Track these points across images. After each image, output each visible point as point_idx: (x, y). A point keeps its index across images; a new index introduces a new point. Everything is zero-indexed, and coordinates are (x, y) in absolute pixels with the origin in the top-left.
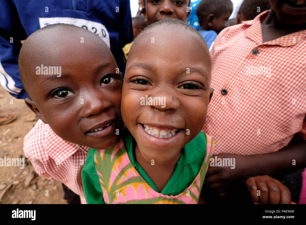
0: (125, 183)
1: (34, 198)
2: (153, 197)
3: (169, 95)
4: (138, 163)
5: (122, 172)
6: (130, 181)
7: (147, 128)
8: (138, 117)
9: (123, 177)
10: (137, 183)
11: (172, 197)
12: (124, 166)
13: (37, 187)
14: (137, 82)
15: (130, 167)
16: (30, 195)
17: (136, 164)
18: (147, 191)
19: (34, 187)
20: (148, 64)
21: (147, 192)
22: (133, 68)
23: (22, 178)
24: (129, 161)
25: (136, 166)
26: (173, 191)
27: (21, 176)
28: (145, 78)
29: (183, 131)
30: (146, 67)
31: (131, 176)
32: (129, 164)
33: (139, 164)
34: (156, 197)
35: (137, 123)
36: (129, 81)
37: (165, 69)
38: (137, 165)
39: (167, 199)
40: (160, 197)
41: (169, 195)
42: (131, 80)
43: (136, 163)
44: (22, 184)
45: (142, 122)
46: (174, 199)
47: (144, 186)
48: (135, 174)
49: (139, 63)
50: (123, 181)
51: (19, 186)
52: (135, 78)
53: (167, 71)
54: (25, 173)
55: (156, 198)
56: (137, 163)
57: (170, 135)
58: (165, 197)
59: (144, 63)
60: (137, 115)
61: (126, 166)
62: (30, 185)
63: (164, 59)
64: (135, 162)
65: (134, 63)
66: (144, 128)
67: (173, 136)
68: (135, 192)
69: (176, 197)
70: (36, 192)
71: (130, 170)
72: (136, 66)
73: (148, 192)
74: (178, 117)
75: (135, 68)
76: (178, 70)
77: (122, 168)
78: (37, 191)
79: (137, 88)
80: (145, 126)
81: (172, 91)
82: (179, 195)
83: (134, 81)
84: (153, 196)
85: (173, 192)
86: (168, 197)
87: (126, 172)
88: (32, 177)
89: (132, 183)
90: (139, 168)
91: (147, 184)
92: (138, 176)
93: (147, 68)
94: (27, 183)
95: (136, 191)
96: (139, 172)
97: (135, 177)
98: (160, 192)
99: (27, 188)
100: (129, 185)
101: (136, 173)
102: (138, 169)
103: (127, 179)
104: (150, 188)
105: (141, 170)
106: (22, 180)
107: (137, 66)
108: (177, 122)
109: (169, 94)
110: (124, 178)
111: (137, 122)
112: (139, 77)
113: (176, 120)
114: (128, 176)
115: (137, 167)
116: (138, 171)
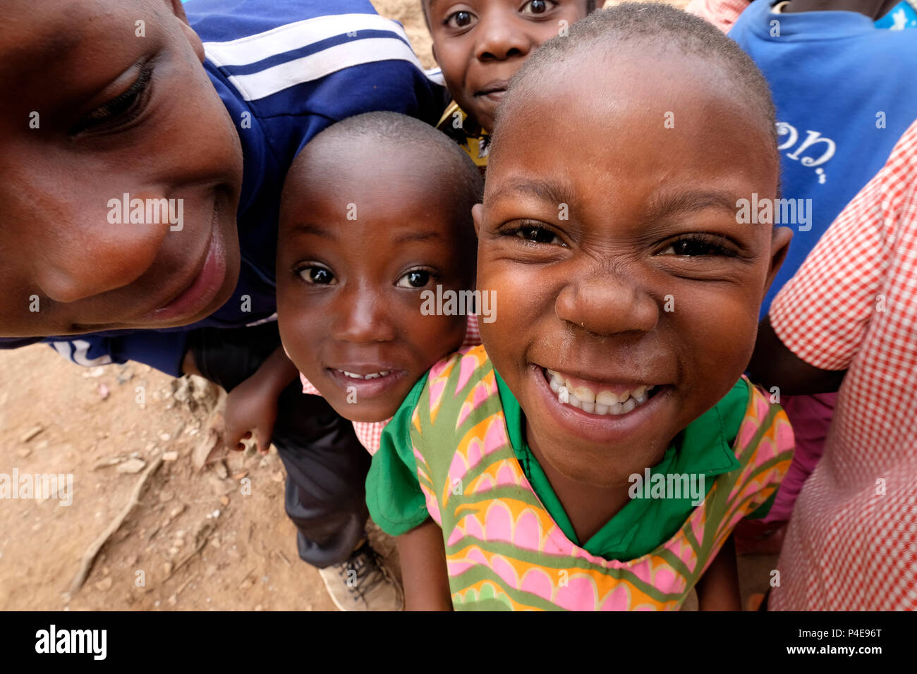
0: (488, 494)
1: (225, 501)
2: (560, 553)
3: (622, 285)
4: (529, 449)
5: (482, 464)
6: (500, 491)
7: (557, 380)
8: (528, 347)
9: (484, 476)
10: (522, 504)
11: (617, 564)
12: (490, 450)
13: (229, 474)
14: (520, 234)
15: (506, 457)
16: (213, 493)
17: (524, 452)
18: (545, 531)
19: (222, 472)
20: (557, 185)
21: (544, 535)
22: (507, 196)
23: (186, 445)
24: (506, 440)
25: (524, 458)
26: (622, 548)
27: (181, 440)
28: (545, 226)
29: (670, 392)
30: (550, 195)
31: (507, 480)
32: (503, 446)
33: (533, 454)
34: (567, 554)
35: (528, 361)
36: (497, 231)
37: (609, 203)
38: (527, 455)
39: (601, 567)
40: (579, 558)
41: (608, 557)
42: (502, 228)
43: (525, 450)
44: (187, 461)
45: (543, 363)
46: (621, 570)
47: (538, 517)
48: (519, 479)
49: (528, 180)
50: (484, 488)
51: (179, 467)
52: (515, 225)
53: (617, 207)
54: (191, 430)
55: (569, 557)
56: (527, 448)
57: (630, 405)
58: (596, 562)
59: (544, 183)
60: (525, 340)
61: (495, 451)
62: (209, 466)
63: (607, 170)
64: (522, 445)
65: (513, 180)
66: (548, 379)
67: (638, 407)
68: (513, 525)
69: (629, 564)
70: (227, 486)
71: (504, 463)
72: (517, 188)
73: (547, 536)
74: (656, 348)
75: (514, 197)
76: (651, 202)
77: (482, 453)
78: (230, 481)
79: (522, 253)
80: (550, 372)
81: (631, 268)
82: (638, 561)
83: (512, 234)
84: (561, 550)
85: (620, 550)
86: (604, 563)
87: (493, 466)
88: (212, 445)
89: (505, 499)
90: (531, 464)
91: (548, 514)
92: (525, 486)
93: (553, 196)
94: (200, 459)
95: (515, 520)
96: (529, 477)
97: (516, 485)
98: (580, 543)
99: (201, 473)
100: (496, 502)
101: (519, 477)
102: (529, 468)
103: (493, 483)
104: (554, 527)
105: (535, 471)
106: (186, 451)
107: (521, 190)
108: (653, 365)
109: (622, 283)
110: (487, 479)
111: (525, 360)
112: (527, 222)
113: (647, 358)
114: (497, 475)
115: (525, 462)
116: (527, 472)
